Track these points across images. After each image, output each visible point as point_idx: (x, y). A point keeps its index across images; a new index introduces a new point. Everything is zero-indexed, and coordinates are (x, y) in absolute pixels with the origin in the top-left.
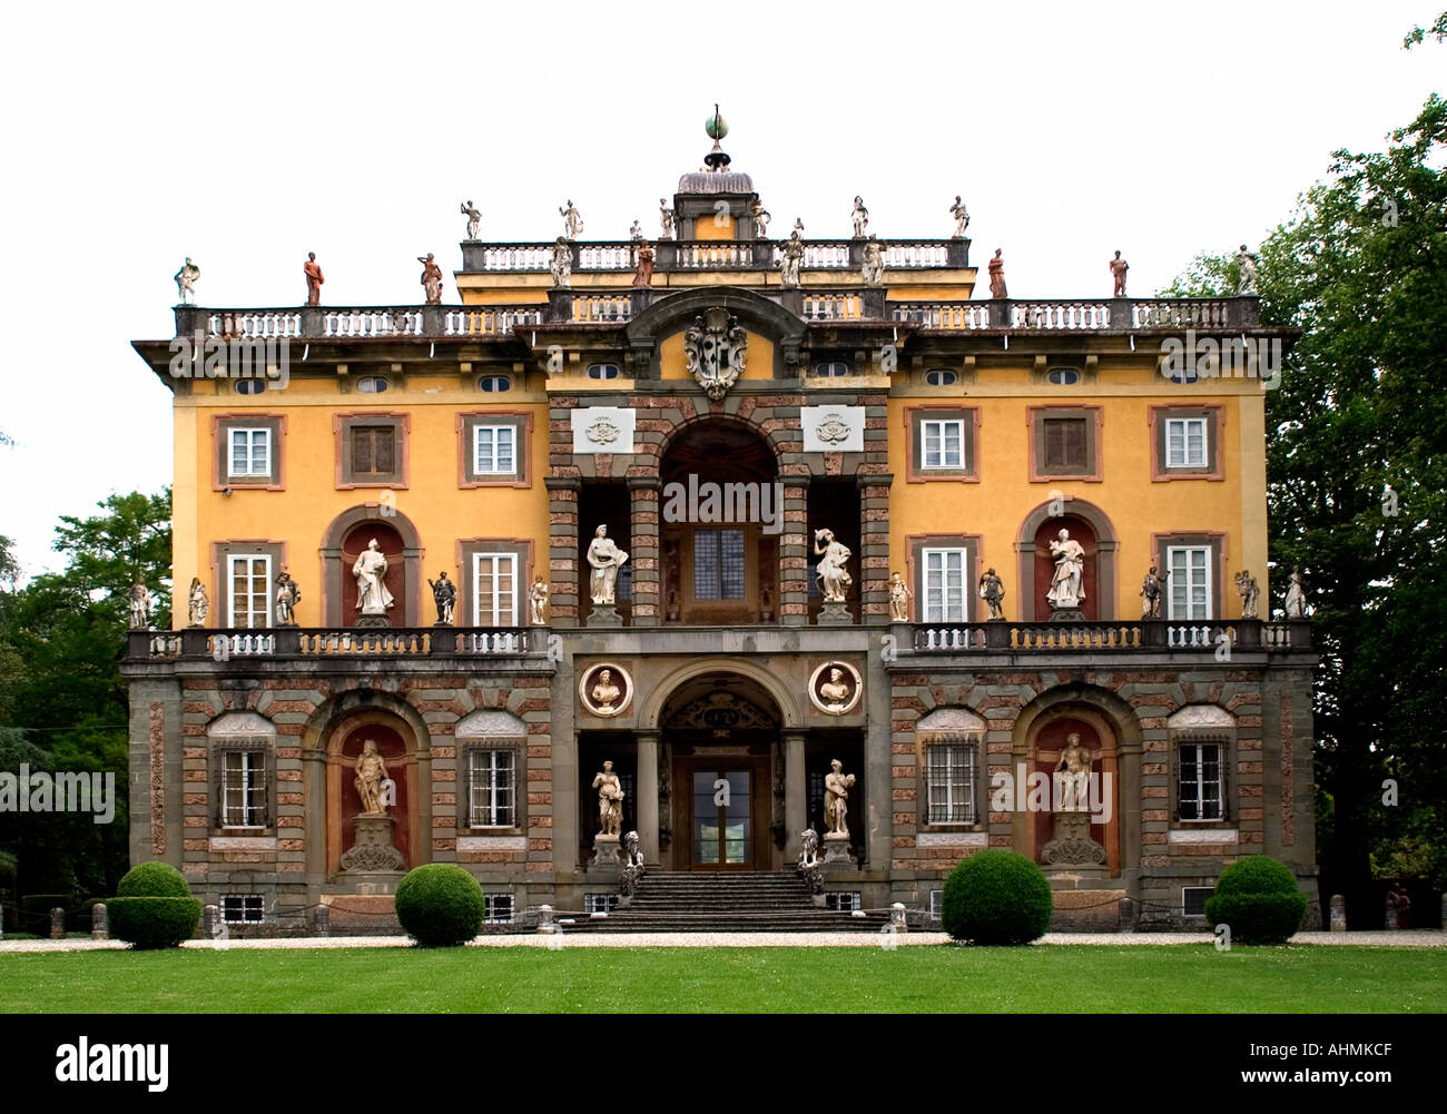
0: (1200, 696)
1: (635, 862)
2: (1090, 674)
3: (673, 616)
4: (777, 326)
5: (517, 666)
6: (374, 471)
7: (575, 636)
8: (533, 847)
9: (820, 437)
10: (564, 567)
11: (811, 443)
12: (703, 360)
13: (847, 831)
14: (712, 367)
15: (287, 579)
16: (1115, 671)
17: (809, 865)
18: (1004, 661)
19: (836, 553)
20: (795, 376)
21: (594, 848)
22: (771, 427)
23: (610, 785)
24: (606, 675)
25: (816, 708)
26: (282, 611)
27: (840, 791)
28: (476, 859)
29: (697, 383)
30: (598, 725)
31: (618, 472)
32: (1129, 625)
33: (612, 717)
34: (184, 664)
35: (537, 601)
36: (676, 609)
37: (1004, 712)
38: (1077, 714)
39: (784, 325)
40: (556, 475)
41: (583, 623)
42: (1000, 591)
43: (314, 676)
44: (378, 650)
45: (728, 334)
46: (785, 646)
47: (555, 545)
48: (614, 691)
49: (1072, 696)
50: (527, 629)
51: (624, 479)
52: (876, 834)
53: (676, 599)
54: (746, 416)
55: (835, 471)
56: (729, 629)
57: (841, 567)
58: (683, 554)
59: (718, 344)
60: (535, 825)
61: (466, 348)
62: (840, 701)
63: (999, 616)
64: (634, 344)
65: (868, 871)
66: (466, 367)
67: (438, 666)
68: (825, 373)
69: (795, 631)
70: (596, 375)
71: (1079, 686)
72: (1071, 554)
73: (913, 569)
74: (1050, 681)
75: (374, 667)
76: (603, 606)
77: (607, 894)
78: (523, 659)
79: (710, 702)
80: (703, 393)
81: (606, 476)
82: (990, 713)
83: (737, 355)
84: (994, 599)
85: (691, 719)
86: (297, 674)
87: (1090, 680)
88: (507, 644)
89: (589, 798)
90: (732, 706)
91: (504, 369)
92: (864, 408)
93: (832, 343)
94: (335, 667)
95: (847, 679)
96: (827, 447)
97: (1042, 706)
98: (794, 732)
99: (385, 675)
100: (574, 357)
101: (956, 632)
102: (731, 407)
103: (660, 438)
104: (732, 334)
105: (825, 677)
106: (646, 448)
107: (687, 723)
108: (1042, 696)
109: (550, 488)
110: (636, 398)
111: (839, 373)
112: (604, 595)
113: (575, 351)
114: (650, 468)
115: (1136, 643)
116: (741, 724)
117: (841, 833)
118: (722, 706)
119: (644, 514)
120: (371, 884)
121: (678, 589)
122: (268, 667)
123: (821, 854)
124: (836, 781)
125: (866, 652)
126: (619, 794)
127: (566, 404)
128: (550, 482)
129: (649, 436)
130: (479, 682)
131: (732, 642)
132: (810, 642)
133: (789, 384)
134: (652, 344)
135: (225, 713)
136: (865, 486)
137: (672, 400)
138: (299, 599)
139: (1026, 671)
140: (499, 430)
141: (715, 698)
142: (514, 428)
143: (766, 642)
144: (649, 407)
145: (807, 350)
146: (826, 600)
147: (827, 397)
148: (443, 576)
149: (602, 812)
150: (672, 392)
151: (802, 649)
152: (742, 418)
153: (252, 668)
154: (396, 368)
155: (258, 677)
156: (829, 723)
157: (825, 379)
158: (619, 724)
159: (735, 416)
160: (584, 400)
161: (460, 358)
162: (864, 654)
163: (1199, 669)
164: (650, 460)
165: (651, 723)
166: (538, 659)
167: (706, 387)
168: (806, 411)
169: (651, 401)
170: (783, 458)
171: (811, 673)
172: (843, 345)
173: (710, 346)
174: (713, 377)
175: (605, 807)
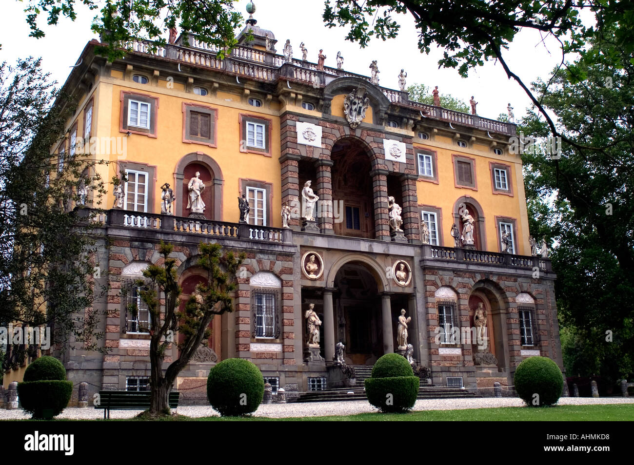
0: (525, 289)
4: (378, 100)
6: (200, 136)
7: (301, 235)
8: (284, 350)
9: (391, 154)
11: (388, 156)
14: (354, 113)
15: (168, 188)
16: (498, 275)
18: (464, 266)
19: (397, 208)
20: (382, 124)
21: (309, 352)
22: (373, 146)
23: (313, 317)
24: (313, 257)
26: (163, 205)
27: (405, 325)
29: (346, 119)
30: (310, 283)
31: (316, 156)
33: (315, 280)
34: (110, 230)
37: (465, 290)
39: (380, 100)
40: (291, 153)
41: (303, 229)
42: (459, 234)
43: (183, 244)
44: (212, 233)
46: (384, 251)
47: (292, 187)
48: (316, 267)
49: (486, 284)
51: (318, 160)
54: (363, 139)
55: (397, 170)
56: (363, 240)
57: (400, 215)
59: (359, 103)
60: (286, 337)
61: (249, 82)
62: (403, 280)
63: (459, 246)
64: (325, 96)
66: (247, 92)
67: (242, 245)
69: (387, 243)
70: (304, 107)
71: (487, 281)
72: (470, 221)
74: (478, 278)
76: (311, 222)
78: (283, 245)
80: (348, 124)
81: (311, 157)
82: (460, 290)
83: (364, 110)
86: (174, 243)
87: (491, 277)
92: (405, 144)
94: (193, 240)
95: (406, 269)
96: (393, 159)
98: (387, 294)
100: (300, 97)
102: (358, 133)
103: (331, 143)
104: (366, 100)
106: (326, 146)
108: (476, 284)
110: (322, 122)
111: (394, 126)
112: (311, 216)
113: (300, 94)
114: (327, 157)
119: (325, 178)
120: (203, 371)
122: (158, 237)
124: (403, 320)
126: (319, 322)
127: (294, 119)
129: (328, 141)
130: (261, 256)
131: (364, 246)
132: (393, 250)
133: (379, 127)
134: (332, 98)
135: (132, 261)
136: (408, 179)
137: (336, 126)
139: (469, 271)
142: (264, 126)
143: (378, 248)
144: (327, 127)
146: (396, 230)
147: (392, 136)
149: (311, 331)
150: (336, 122)
151: (390, 253)
153: (150, 236)
154: (216, 85)
155: (152, 242)
156: (400, 290)
157: (389, 127)
158: (318, 284)
159: (359, 138)
160: (301, 118)
161: (245, 87)
162: (412, 258)
163: (524, 277)
164: (329, 153)
165: (331, 285)
166: (290, 246)
167: (351, 122)
168: (385, 141)
169: (328, 125)
170: (378, 161)
171: (393, 265)
172: (400, 114)
173: (355, 104)
174: (354, 118)
175: (313, 329)
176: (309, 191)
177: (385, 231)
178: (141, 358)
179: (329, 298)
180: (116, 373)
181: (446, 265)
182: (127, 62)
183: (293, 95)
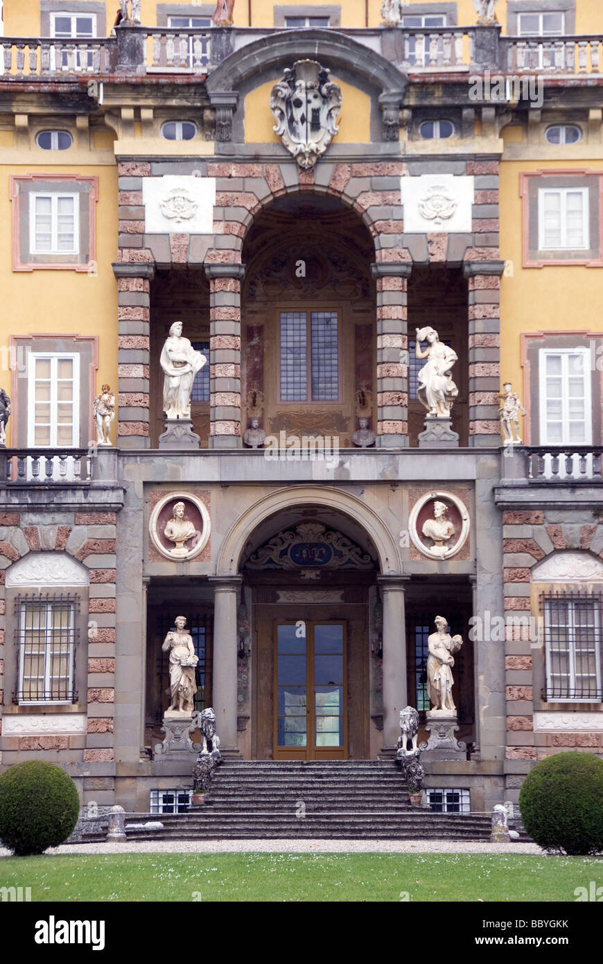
1: (210, 748)
3: (255, 423)
4: (375, 78)
5: (79, 497)
7: (145, 459)
8: (92, 728)
9: (422, 215)
10: (134, 374)
11: (413, 222)
12: (291, 120)
13: (453, 708)
14: (301, 128)
17: (409, 753)
19: (441, 356)
20: (395, 139)
21: (163, 729)
22: (368, 203)
23: (182, 647)
24: (180, 508)
25: (416, 551)
27: (446, 656)
28: (25, 745)
29: (285, 147)
30: (170, 570)
31: (195, 258)
33: (186, 560)
35: (104, 416)
36: (258, 413)
39: (382, 77)
40: (126, 259)
41: (156, 443)
45: (320, 90)
46: (382, 474)
47: (126, 345)
48: (188, 528)
50: (91, 452)
51: (201, 267)
52: (487, 713)
53: (258, 399)
54: (340, 187)
55: (439, 257)
57: (446, 375)
58: (266, 343)
59: (309, 102)
60: (96, 699)
61: (23, 98)
62: (445, 542)
64: (214, 101)
65: (478, 762)
66: (22, 121)
68: (428, 135)
69: (393, 454)
70: (170, 136)
73: (528, 375)
76: (178, 422)
77: (176, 790)
78: (87, 489)
79: (297, 534)
80: (292, 159)
81: (182, 261)
83: (330, 114)
85: (275, 555)
88: (66, 470)
89: (158, 663)
90: (323, 540)
91: (65, 121)
92: (472, 178)
93: (437, 99)
95: (453, 513)
96: (431, 227)
98: (392, 581)
100: (147, 114)
101: (577, 458)
102: (323, 177)
103: (243, 215)
104: (324, 90)
105: (427, 511)
106: (227, 227)
107: (271, 561)
109: (118, 276)
110: (216, 165)
111: (445, 134)
112: (179, 409)
113: (148, 107)
114: (229, 254)
116: (334, 562)
117: (448, 711)
118: (312, 540)
119: (225, 309)
121: (261, 388)
123: (424, 736)
124: (440, 644)
125: (474, 481)
126: (193, 660)
127: (137, 172)
128: (120, 269)
129: (232, 213)
130: (35, 518)
131: (323, 468)
132: (412, 468)
133: (386, 148)
134: (233, 101)
136: (473, 275)
137: (257, 168)
140: (59, 199)
141: (302, 529)
142: (76, 196)
143: (362, 468)
144: (230, 177)
145: (408, 107)
146: (428, 415)
147: (431, 164)
149: (173, 682)
150: (256, 159)
151: (402, 476)
152: (335, 191)
156: (432, 569)
157: (429, 142)
158: (195, 570)
159: (328, 187)
160: (156, 167)
161: (14, 109)
162: (472, 483)
164: (231, 242)
165: (232, 570)
166: (104, 489)
167: (296, 153)
168: (407, 183)
169: (233, 170)
170: (382, 241)
171: (411, 507)
172: (449, 101)
173: (298, 103)
174: (303, 141)
175: (177, 677)
176: (177, 345)
177: (392, 422)
179: (225, 602)
181: (565, 496)
183: (127, 114)
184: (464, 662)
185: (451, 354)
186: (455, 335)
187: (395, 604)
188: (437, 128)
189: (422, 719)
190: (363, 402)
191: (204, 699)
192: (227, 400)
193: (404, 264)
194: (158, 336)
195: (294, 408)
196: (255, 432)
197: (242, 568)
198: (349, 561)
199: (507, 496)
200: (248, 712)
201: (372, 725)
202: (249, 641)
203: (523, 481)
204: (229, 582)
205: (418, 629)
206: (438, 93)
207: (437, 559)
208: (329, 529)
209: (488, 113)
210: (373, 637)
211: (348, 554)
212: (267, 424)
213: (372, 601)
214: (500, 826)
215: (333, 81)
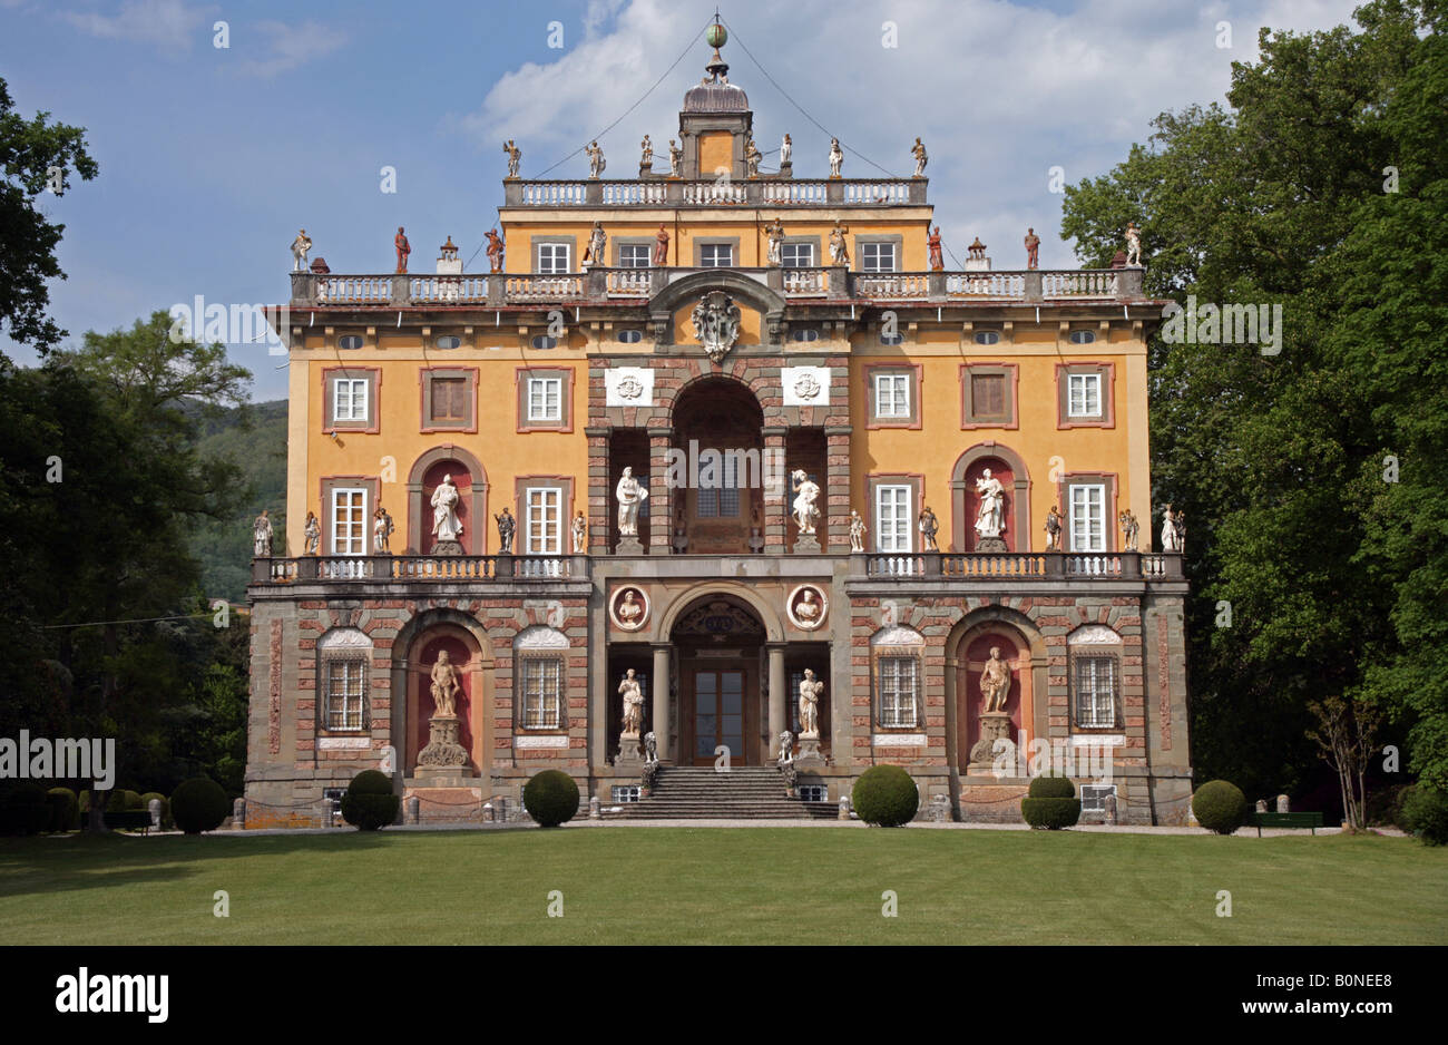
0: (1092, 618)
1: (652, 759)
2: (1005, 599)
3: (680, 533)
4: (763, 302)
5: (562, 589)
6: (449, 418)
7: (607, 562)
8: (573, 744)
9: (796, 394)
10: (598, 504)
11: (791, 397)
13: (816, 731)
15: (384, 513)
16: (1023, 595)
17: (788, 762)
18: (937, 587)
19: (808, 491)
21: (620, 746)
22: (759, 387)
23: (632, 693)
24: (629, 596)
25: (792, 625)
26: (378, 541)
27: (810, 695)
28: (528, 755)
30: (624, 638)
31: (640, 423)
32: (1036, 556)
33: (635, 631)
34: (302, 588)
35: (578, 533)
36: (683, 525)
37: (938, 630)
38: (998, 630)
39: (768, 301)
40: (593, 425)
41: (613, 551)
42: (935, 526)
43: (404, 598)
44: (454, 575)
45: (726, 310)
46: (769, 572)
47: (593, 484)
48: (636, 609)
49: (993, 615)
50: (570, 557)
51: (644, 430)
52: (840, 735)
53: (683, 515)
54: (740, 375)
55: (807, 423)
56: (725, 557)
57: (812, 503)
60: (574, 725)
61: (524, 315)
62: (811, 618)
63: (935, 548)
64: (653, 318)
66: (523, 331)
67: (501, 589)
68: (800, 339)
69: (776, 558)
70: (623, 339)
71: (997, 608)
72: (993, 492)
73: (869, 504)
74: (974, 604)
75: (452, 590)
76: (629, 536)
77: (629, 786)
78: (567, 583)
79: (709, 609)
81: (631, 426)
82: (927, 631)
83: (733, 326)
84: (931, 533)
85: (694, 624)
86: (391, 596)
87: (1004, 602)
88: (554, 570)
89: (615, 701)
90: (728, 614)
92: (829, 369)
93: (806, 316)
94: (420, 590)
95: (816, 599)
96: (802, 402)
97: (969, 625)
98: (774, 646)
99: (460, 597)
100: (608, 327)
101: (900, 560)
102: (728, 368)
103: (672, 393)
104: (729, 311)
105: (799, 598)
106: (662, 402)
107: (691, 628)
108: (968, 616)
109: (589, 436)
110: (655, 360)
111: (811, 339)
112: (628, 529)
113: (609, 323)
114: (662, 422)
115: (1041, 571)
116: (735, 630)
117: (811, 733)
118: (720, 614)
119: (661, 458)
120: (443, 778)
121: (684, 508)
122: (369, 590)
123: (797, 751)
124: (807, 688)
125: (831, 577)
126: (640, 699)
127: (602, 364)
128: (590, 432)
129: (665, 393)
130: (531, 602)
131: (728, 567)
132: (788, 569)
133: (773, 349)
134: (667, 317)
135: (333, 628)
136: (830, 435)
137: (683, 362)
138: (393, 531)
139: (954, 595)
140: (548, 383)
141: (713, 608)
142: (559, 382)
143: (754, 568)
144: (664, 368)
145: (786, 321)
146: (801, 532)
147: (801, 359)
148: (506, 511)
149: (626, 714)
150: (684, 356)
151: (782, 574)
152: (737, 377)
153: (355, 591)
154: (469, 331)
155: (359, 599)
156: (803, 637)
157: (800, 344)
158: (640, 638)
159: (731, 375)
160: (613, 362)
161: (519, 323)
162: (829, 579)
163: (1091, 595)
164: (665, 412)
165: (665, 638)
166: (579, 583)
167: (710, 352)
168: (785, 372)
169: (667, 363)
170: (767, 411)
171: (789, 594)
172: (814, 317)
173: (711, 319)
174: (715, 344)
175: (628, 709)
176: (626, 485)
177: (773, 537)
178: (348, 763)
179: (660, 659)
180: (308, 783)
181: (893, 587)
182: (324, 323)
183: (595, 327)
184: (823, 701)
185: (815, 488)
186: (818, 473)
187: (775, 661)
188: (805, 334)
189: (795, 739)
190: (756, 518)
191: (646, 724)
192: (659, 522)
193: (781, 428)
194: (614, 478)
195: (707, 522)
196: (680, 538)
197: (672, 635)
198: (746, 629)
199: (855, 588)
200: (676, 732)
201: (762, 741)
202: (676, 684)
203: (864, 577)
204: (663, 647)
205: (794, 676)
206: (806, 312)
207: (807, 630)
208: (732, 607)
209: (840, 326)
210: (762, 681)
211: (746, 624)
212: (689, 533)
213: (762, 657)
214: (843, 809)
215: (736, 303)
